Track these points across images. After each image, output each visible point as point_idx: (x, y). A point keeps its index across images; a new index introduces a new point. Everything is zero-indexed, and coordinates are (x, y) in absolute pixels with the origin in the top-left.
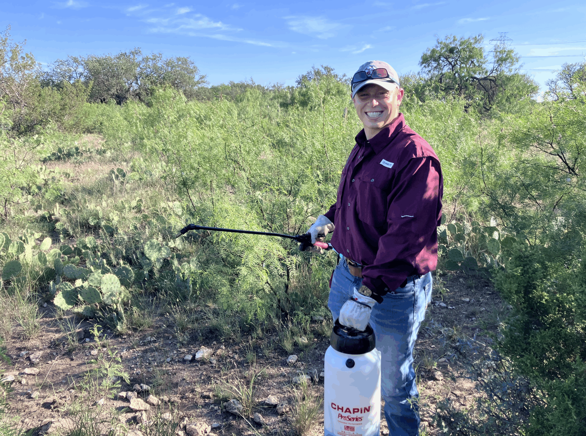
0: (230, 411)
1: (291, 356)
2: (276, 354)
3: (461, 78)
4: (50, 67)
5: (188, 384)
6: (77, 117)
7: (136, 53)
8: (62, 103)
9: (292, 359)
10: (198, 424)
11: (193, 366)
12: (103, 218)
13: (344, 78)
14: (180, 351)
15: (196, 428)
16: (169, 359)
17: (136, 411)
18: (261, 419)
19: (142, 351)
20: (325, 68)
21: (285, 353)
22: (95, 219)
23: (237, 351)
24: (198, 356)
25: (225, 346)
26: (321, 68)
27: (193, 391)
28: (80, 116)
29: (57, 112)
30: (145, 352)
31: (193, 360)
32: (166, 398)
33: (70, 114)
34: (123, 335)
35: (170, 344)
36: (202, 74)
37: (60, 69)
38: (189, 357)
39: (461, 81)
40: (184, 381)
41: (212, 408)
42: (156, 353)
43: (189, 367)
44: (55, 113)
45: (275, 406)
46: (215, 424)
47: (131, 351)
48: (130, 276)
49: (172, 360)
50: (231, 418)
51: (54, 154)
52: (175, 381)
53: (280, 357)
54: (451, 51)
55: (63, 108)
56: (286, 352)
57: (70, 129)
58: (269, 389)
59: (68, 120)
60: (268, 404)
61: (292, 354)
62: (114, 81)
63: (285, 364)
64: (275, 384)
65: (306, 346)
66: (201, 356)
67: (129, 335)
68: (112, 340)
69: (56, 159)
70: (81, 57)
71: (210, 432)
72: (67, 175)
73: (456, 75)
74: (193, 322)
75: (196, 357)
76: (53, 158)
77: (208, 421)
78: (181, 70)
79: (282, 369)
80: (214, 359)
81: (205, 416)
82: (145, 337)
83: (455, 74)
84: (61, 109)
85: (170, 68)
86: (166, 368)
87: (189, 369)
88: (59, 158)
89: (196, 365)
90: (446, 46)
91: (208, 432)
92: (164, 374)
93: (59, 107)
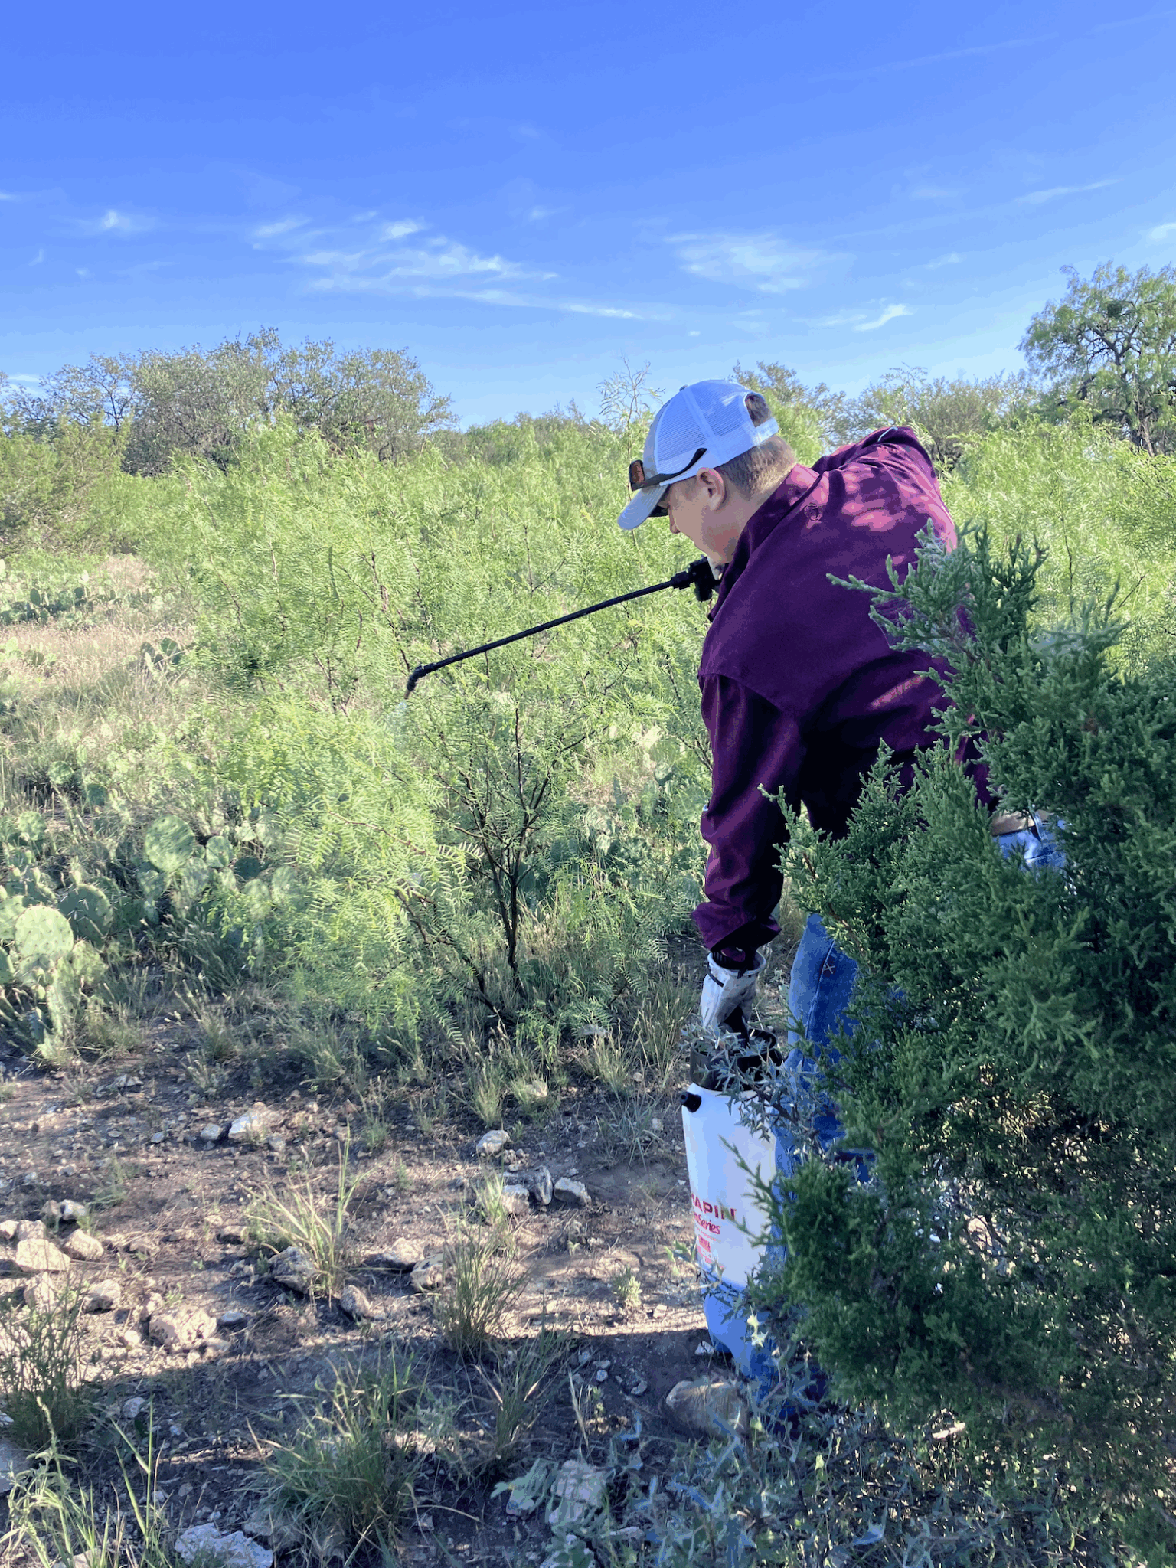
0: (281, 1279)
1: (492, 1133)
2: (454, 1127)
3: (1142, 386)
4: (47, 387)
5: (194, 1202)
6: (95, 512)
7: (267, 340)
8: (58, 475)
9: (492, 1141)
10: (182, 1313)
11: (221, 1156)
12: (89, 766)
13: (821, 397)
14: (196, 1115)
15: (175, 1322)
16: (158, 1137)
17: (28, 1273)
18: (358, 1303)
19: (95, 1112)
20: (770, 371)
21: (477, 1126)
22: (66, 767)
23: (350, 1117)
24: (238, 1129)
25: (321, 1104)
26: (757, 371)
27: (197, 1222)
28: (102, 508)
29: (45, 497)
30: (105, 1115)
31: (223, 1140)
32: (118, 1239)
33: (77, 505)
34: (55, 1069)
35: (176, 1095)
36: (437, 396)
37: (71, 391)
38: (213, 1131)
39: (1142, 393)
40: (185, 1195)
41: (239, 1270)
42: (132, 1120)
43: (210, 1157)
44: (38, 500)
45: (409, 1268)
46: (233, 1313)
47: (68, 1111)
48: (100, 914)
49: (170, 1138)
50: (281, 1297)
51: (18, 607)
52: (160, 1195)
53: (461, 1137)
54: (1113, 310)
55: (60, 490)
56: (482, 1121)
57: (76, 543)
58: (408, 1223)
59: (71, 520)
60: (389, 1263)
61: (497, 1128)
62: (205, 419)
63: (469, 1155)
64: (427, 1209)
65: (540, 1106)
66: (242, 1130)
67: (74, 1071)
68: (25, 1084)
69: (22, 618)
70: (123, 358)
71: (214, 1335)
72: (36, 659)
73: (1128, 377)
74: (246, 1039)
75: (232, 1131)
76: (15, 616)
77: (218, 1304)
78: (383, 385)
79: (459, 1167)
80: (279, 1139)
81: (215, 1290)
82: (112, 1078)
83: (1124, 375)
84: (54, 492)
85: (353, 380)
86: (150, 1158)
87: (208, 1162)
88: (31, 616)
89: (230, 1154)
90: (1097, 295)
91: (205, 1335)
92: (137, 1176)
93: (49, 486)
